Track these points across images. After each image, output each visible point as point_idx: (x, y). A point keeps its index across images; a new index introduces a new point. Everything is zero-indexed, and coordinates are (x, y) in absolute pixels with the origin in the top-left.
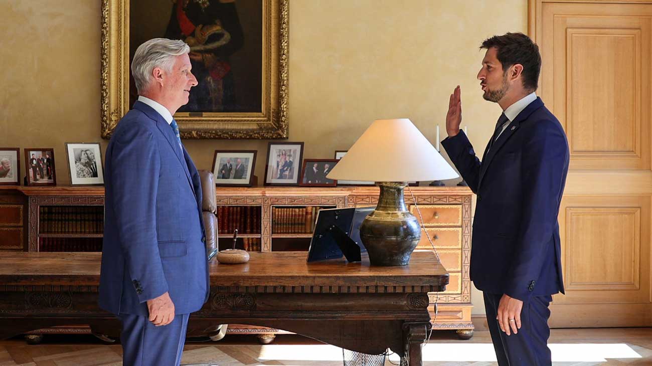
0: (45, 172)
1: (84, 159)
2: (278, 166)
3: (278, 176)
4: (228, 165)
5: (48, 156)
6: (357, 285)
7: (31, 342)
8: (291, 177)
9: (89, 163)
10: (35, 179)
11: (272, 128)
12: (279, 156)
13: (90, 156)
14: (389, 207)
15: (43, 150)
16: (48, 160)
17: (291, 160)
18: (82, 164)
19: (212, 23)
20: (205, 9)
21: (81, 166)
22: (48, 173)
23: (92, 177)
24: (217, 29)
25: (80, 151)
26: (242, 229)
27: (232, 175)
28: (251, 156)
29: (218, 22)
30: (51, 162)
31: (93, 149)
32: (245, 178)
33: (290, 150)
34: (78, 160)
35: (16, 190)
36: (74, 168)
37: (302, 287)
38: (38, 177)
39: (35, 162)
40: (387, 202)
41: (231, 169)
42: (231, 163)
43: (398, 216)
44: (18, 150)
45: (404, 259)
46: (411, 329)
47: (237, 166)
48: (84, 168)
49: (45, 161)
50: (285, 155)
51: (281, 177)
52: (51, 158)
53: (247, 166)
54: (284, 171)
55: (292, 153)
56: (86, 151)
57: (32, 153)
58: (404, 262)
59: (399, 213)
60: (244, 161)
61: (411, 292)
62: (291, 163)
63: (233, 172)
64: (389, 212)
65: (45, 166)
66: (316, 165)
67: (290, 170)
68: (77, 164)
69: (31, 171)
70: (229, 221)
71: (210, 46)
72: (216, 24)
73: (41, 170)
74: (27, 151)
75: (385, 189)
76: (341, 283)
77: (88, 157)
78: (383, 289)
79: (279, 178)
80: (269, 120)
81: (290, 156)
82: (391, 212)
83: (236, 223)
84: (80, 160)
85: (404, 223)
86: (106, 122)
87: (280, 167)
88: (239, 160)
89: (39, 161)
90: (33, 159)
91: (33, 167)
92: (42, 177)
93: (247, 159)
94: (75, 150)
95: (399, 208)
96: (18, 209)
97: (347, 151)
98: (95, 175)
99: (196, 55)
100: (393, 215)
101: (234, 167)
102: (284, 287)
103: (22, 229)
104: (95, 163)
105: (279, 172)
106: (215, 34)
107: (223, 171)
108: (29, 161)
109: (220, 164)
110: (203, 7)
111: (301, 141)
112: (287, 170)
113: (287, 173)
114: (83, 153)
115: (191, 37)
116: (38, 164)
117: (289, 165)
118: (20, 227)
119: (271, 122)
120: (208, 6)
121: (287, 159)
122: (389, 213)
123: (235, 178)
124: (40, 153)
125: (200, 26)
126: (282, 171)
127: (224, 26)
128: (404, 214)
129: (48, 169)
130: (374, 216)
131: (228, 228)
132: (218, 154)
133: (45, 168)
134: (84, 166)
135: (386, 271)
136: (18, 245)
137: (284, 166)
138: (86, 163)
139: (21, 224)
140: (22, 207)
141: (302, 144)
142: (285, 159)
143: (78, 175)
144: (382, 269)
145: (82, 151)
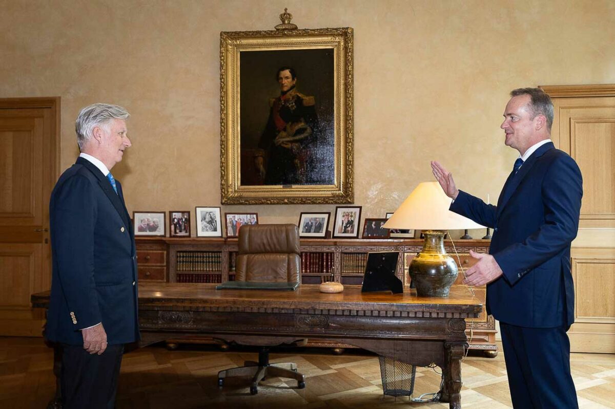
0: (183, 228)
1: (208, 219)
2: (343, 224)
3: (343, 231)
4: (310, 223)
5: (186, 217)
6: (407, 310)
7: (170, 349)
8: (352, 232)
9: (212, 221)
10: (175, 232)
11: (342, 196)
12: (344, 216)
13: (212, 216)
14: (432, 251)
15: (183, 212)
16: (186, 219)
17: (352, 219)
18: (206, 222)
19: (298, 121)
20: (293, 111)
21: (205, 223)
22: (185, 229)
23: (213, 231)
24: (301, 125)
25: (205, 212)
26: (320, 270)
27: (312, 230)
28: (326, 216)
29: (302, 119)
30: (188, 221)
31: (215, 212)
32: (322, 232)
33: (352, 212)
34: (204, 219)
35: (162, 240)
36: (200, 225)
37: (365, 311)
38: (178, 231)
39: (176, 220)
40: (430, 247)
41: (312, 226)
42: (312, 221)
43: (439, 257)
44: (164, 213)
45: (445, 292)
46: (452, 348)
47: (316, 223)
48: (208, 225)
49: (184, 220)
50: (348, 215)
51: (345, 232)
52: (188, 218)
53: (323, 223)
54: (347, 227)
55: (353, 214)
56: (210, 213)
57: (174, 214)
58: (444, 294)
59: (440, 255)
60: (321, 220)
61: (451, 317)
62: (352, 221)
63: (313, 227)
64: (432, 254)
65: (184, 224)
66: (374, 223)
67: (352, 227)
68: (203, 222)
69: (173, 227)
70: (310, 263)
71: (297, 138)
72: (301, 122)
73: (180, 226)
74: (171, 213)
75: (429, 237)
76: (394, 308)
77: (211, 217)
78: (429, 314)
79: (343, 233)
80: (340, 190)
81: (352, 216)
82: (433, 254)
83: (316, 265)
84: (205, 219)
85: (444, 263)
86: (224, 193)
87: (344, 225)
88: (318, 219)
89: (179, 220)
90: (175, 218)
91: (174, 224)
92: (181, 231)
93: (323, 219)
94: (201, 212)
95: (440, 251)
96: (163, 253)
97: (393, 213)
98: (215, 230)
99: (286, 144)
100: (436, 257)
101: (314, 224)
102: (350, 311)
103: (165, 268)
104: (216, 221)
105: (343, 228)
106: (301, 128)
107: (306, 228)
108: (172, 220)
109: (304, 222)
110: (292, 109)
111: (360, 206)
112: (349, 226)
113: (349, 229)
114: (208, 214)
115: (284, 132)
116: (178, 222)
117: (351, 223)
118: (164, 266)
119: (341, 192)
120: (295, 109)
121: (349, 219)
122: (432, 256)
123: (315, 232)
124: (180, 214)
125: (290, 123)
126: (346, 227)
127: (306, 122)
128: (444, 256)
129: (185, 226)
130: (420, 257)
131: (310, 269)
132: (303, 215)
133: (183, 225)
134: (208, 223)
135: (430, 300)
136: (163, 279)
137: (347, 224)
138: (209, 221)
139: (165, 264)
140: (165, 252)
141: (360, 208)
142: (348, 218)
143: (203, 230)
144: (427, 299)
145: (207, 213)
